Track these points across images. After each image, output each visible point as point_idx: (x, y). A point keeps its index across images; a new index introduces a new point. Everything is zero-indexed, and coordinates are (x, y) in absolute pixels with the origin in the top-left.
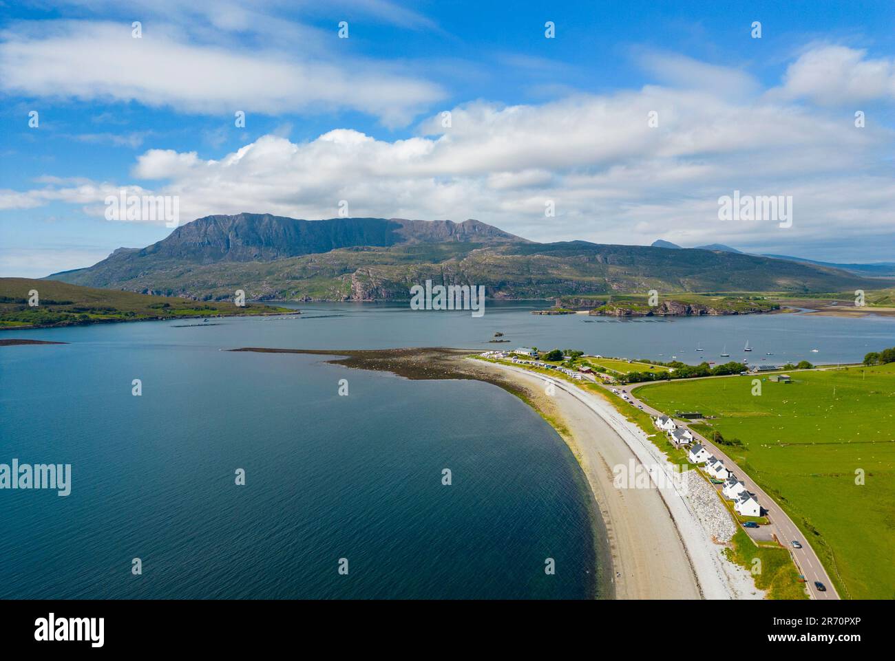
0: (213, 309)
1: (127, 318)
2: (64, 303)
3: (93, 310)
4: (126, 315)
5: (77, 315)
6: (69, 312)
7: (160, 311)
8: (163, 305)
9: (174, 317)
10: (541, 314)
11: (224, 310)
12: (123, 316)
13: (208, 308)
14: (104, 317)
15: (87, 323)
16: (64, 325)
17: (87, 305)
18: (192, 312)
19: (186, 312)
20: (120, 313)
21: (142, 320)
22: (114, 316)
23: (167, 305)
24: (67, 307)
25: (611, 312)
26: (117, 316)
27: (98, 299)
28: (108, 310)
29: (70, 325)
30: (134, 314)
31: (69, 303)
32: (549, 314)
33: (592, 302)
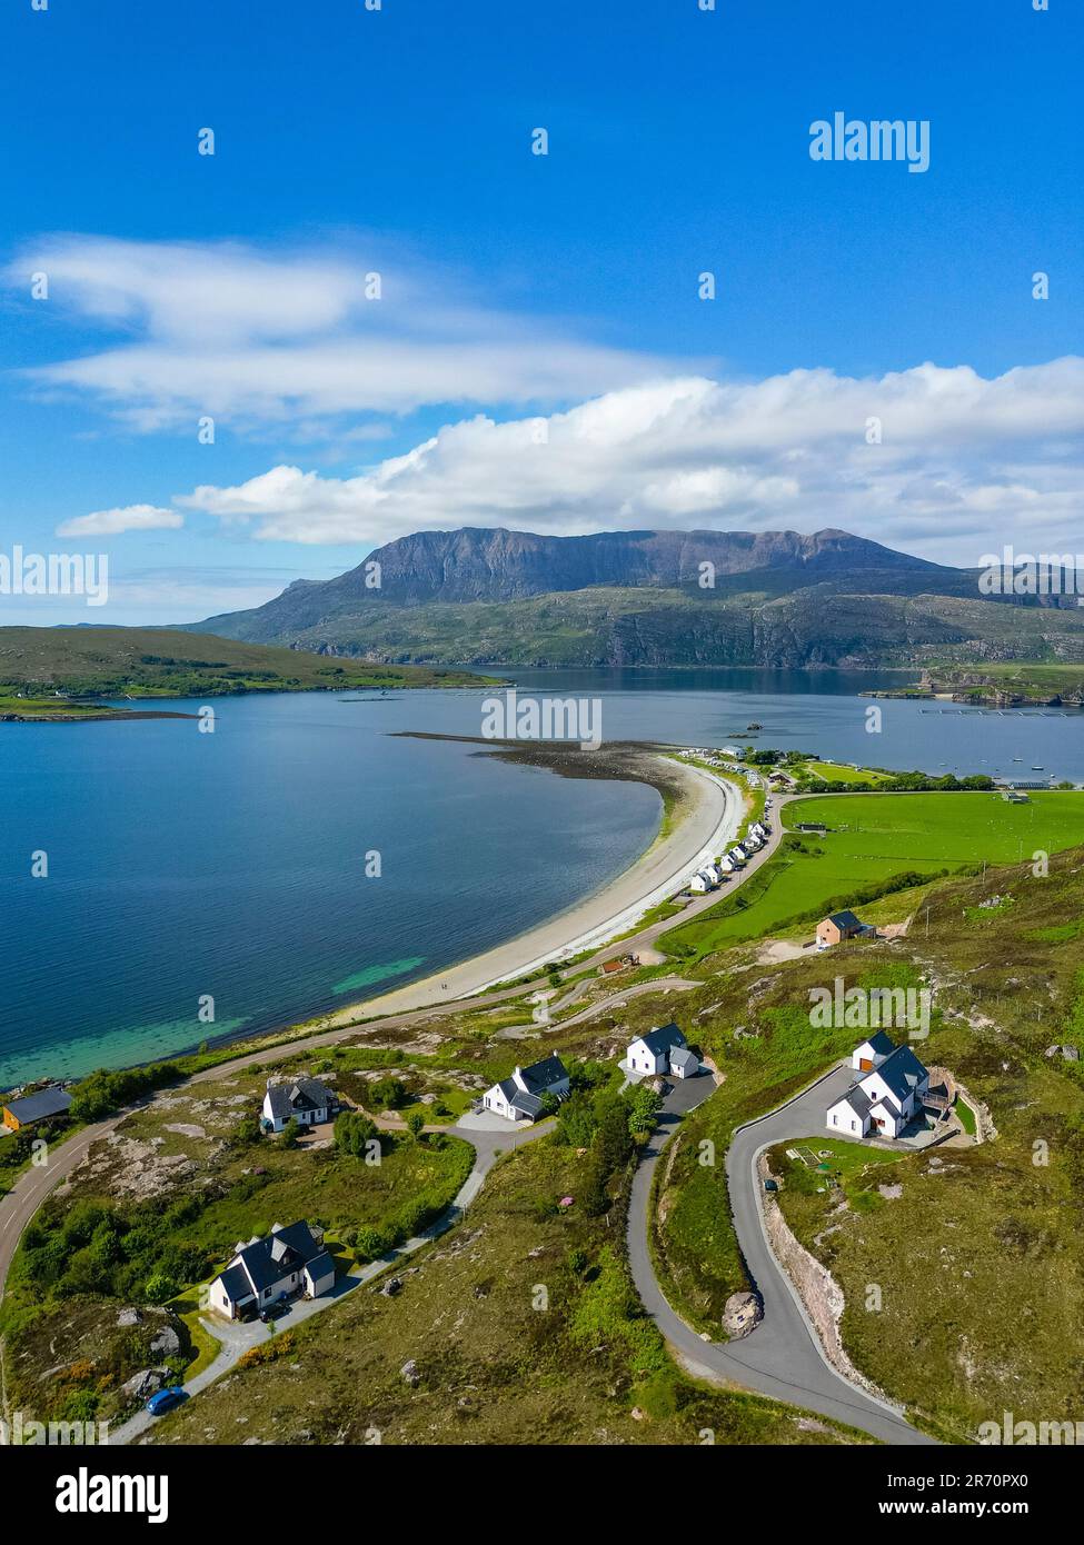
0: (398, 678)
1: (290, 687)
2: (217, 666)
3: (249, 675)
4: (289, 683)
5: (231, 682)
6: (222, 677)
7: (331, 678)
8: (335, 671)
9: (346, 688)
10: (874, 696)
11: (414, 679)
12: (285, 684)
13: (391, 676)
14: (262, 685)
15: (242, 692)
16: (214, 695)
17: (243, 669)
18: (371, 681)
19: (363, 681)
20: (281, 681)
21: (307, 690)
22: (274, 684)
23: (340, 671)
24: (221, 671)
25: (989, 697)
26: (278, 685)
27: (258, 661)
28: (268, 676)
29: (222, 694)
30: (297, 682)
31: (223, 665)
32: (887, 697)
33: (983, 678)
